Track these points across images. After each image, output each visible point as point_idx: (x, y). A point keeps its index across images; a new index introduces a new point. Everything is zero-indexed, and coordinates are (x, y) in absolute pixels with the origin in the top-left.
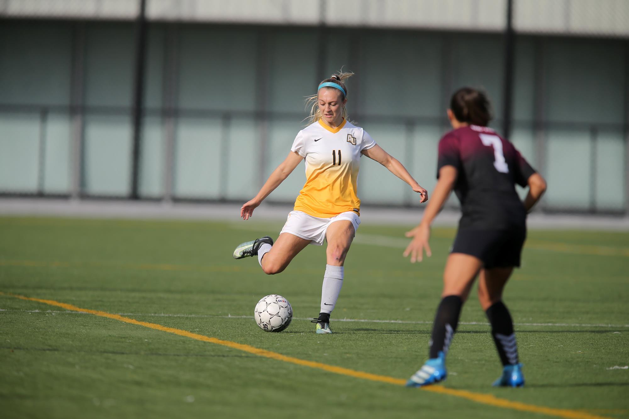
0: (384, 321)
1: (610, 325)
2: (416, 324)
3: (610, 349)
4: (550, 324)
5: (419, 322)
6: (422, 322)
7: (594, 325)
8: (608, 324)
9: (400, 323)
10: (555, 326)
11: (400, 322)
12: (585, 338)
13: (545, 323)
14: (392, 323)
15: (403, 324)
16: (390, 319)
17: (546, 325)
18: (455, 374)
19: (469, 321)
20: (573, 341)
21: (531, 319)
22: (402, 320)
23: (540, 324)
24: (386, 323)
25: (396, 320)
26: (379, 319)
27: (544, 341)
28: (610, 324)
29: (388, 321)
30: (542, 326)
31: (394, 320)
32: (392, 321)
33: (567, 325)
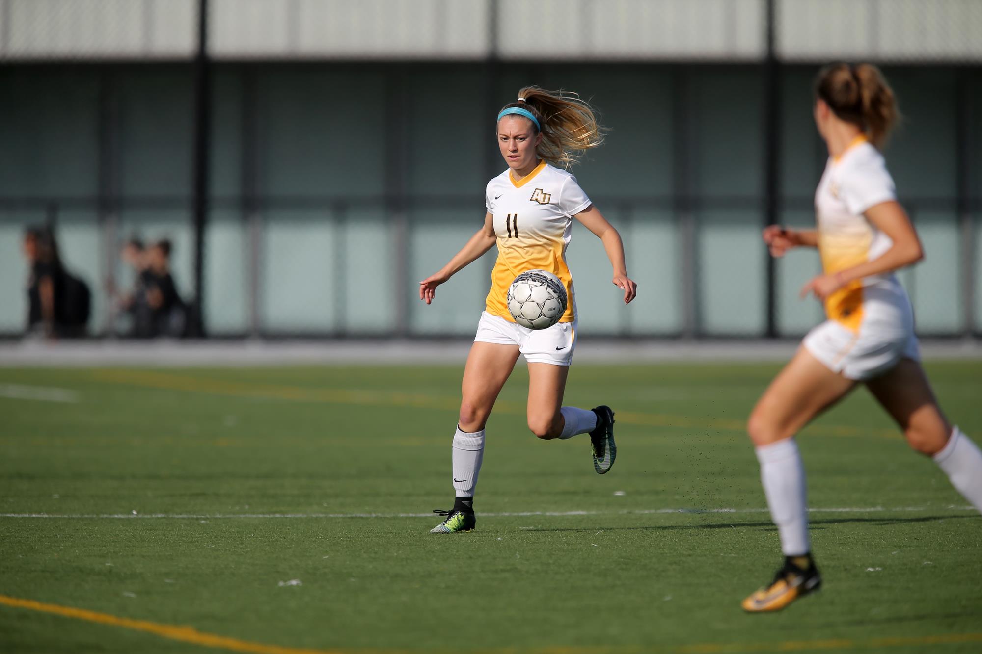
0: (20, 516)
1: (374, 515)
2: (69, 519)
3: (376, 553)
4: (278, 515)
5: (74, 516)
6: (78, 516)
7: (349, 516)
8: (370, 513)
9: (46, 518)
10: (287, 518)
11: (46, 516)
12: (335, 536)
13: (269, 513)
14: (34, 518)
15: (50, 518)
16: (31, 512)
17: (271, 516)
18: (133, 595)
19: (151, 513)
20: (315, 541)
21: (247, 507)
22: (47, 513)
23: (261, 516)
24: (25, 517)
25: (39, 513)
26: (14, 512)
27: (269, 541)
28: (375, 513)
29: (27, 515)
30: (265, 518)
31: (36, 512)
32: (34, 516)
33: (305, 516)
